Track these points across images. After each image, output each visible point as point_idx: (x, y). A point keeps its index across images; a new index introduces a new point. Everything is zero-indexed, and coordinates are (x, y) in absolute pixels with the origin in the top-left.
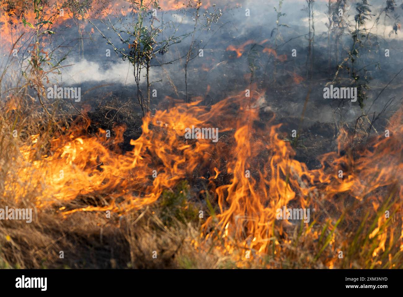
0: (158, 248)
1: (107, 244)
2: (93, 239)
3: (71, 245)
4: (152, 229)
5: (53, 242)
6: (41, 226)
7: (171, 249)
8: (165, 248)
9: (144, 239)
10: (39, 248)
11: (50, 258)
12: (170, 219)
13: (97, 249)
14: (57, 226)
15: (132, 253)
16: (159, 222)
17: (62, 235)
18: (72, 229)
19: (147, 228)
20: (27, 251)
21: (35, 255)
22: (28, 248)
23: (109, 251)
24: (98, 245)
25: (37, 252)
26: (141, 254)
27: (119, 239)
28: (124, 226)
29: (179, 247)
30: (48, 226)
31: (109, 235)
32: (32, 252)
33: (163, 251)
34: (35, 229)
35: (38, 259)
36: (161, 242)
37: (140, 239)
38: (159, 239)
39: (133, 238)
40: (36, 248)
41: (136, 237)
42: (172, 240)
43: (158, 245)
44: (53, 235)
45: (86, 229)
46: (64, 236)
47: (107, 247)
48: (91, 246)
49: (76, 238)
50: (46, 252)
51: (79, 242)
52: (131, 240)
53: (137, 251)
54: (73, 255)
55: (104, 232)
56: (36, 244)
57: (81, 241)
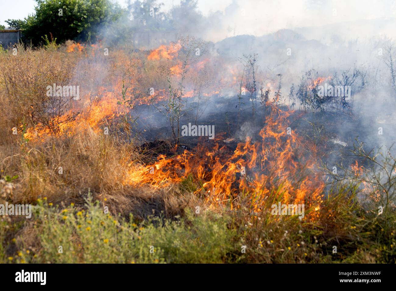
0: (178, 204)
1: (155, 202)
2: (148, 200)
3: (138, 202)
4: (175, 195)
5: (130, 201)
6: (125, 194)
7: (184, 204)
8: (181, 204)
9: (172, 200)
10: (124, 204)
11: (128, 209)
12: (183, 190)
13: (150, 204)
14: (132, 194)
15: (166, 206)
16: (179, 192)
17: (134, 198)
18: (139, 196)
19: (173, 194)
20: (118, 206)
21: (121, 207)
22: (118, 204)
23: (156, 205)
24: (151, 203)
25: (122, 206)
26: (170, 207)
27: (160, 200)
28: (163, 194)
29: (187, 204)
30: (128, 194)
31: (156, 198)
32: (120, 206)
33: (180, 205)
34: (122, 195)
35: (122, 209)
36: (179, 201)
37: (170, 200)
38: (178, 200)
39: (167, 199)
40: (122, 204)
41: (168, 199)
42: (184, 200)
43: (178, 203)
44: (130, 198)
45: (145, 195)
46: (135, 198)
47: (155, 203)
48: (147, 203)
49: (141, 200)
50: (126, 206)
51: (142, 201)
52: (165, 200)
53: (168, 205)
54: (139, 207)
55: (153, 197)
56: (122, 202)
57: (143, 201)
